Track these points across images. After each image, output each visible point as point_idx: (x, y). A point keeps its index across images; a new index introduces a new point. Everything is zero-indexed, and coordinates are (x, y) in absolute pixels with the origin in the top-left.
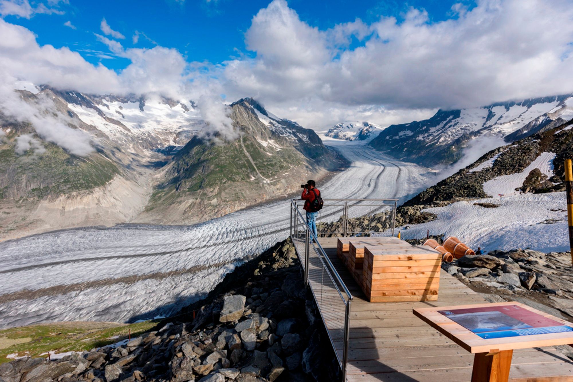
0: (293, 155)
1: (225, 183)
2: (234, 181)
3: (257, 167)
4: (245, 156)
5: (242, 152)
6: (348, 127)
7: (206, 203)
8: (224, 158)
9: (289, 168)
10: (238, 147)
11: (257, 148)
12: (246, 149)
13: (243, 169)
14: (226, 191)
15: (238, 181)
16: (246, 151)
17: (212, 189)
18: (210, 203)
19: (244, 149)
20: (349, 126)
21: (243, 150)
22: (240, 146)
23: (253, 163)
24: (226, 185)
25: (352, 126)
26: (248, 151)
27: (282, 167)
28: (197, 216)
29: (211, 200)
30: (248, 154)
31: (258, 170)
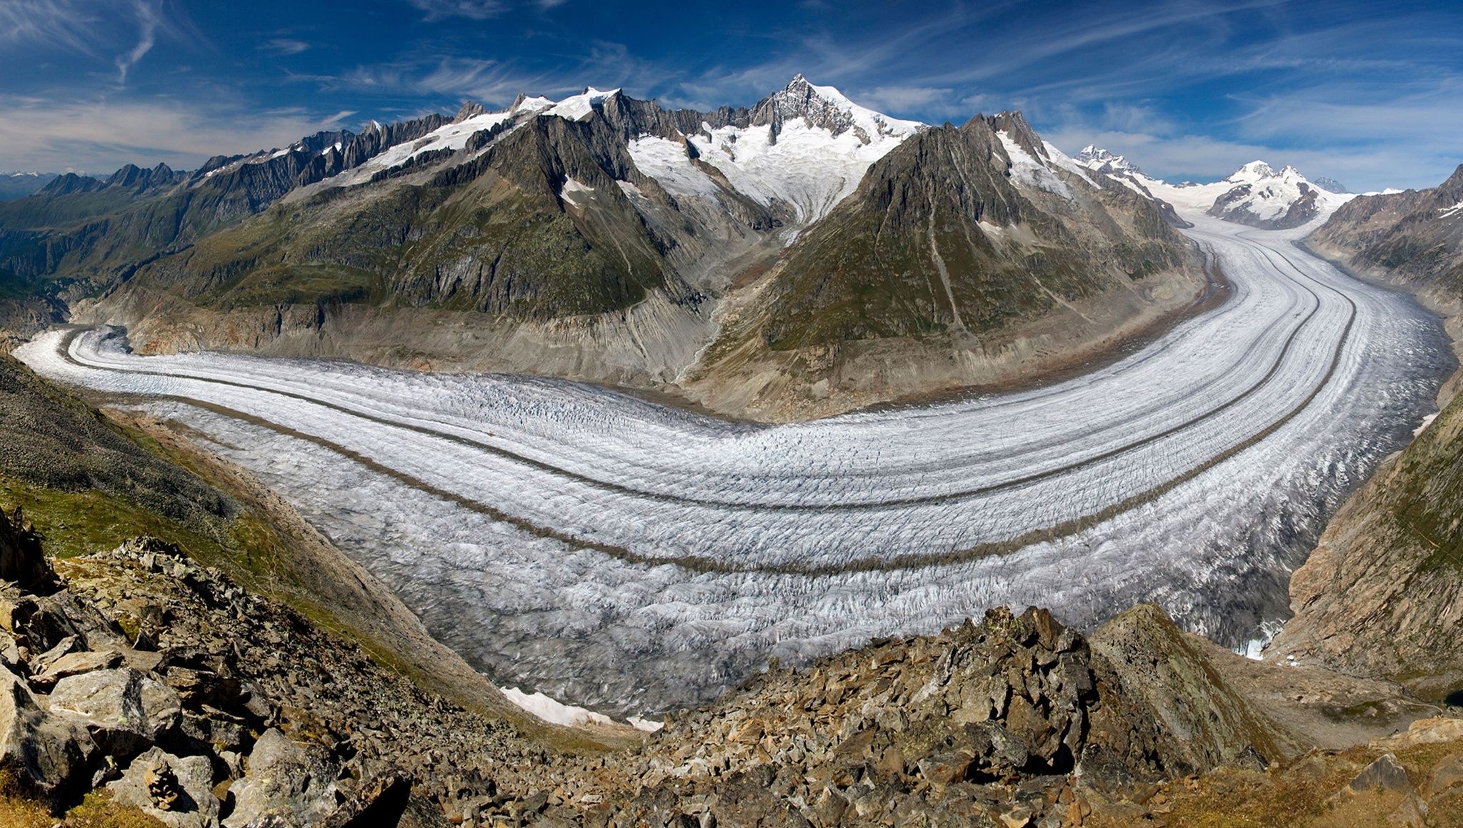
0: (1073, 268)
1: (859, 337)
2: (883, 335)
3: (956, 298)
4: (931, 265)
5: (925, 253)
6: (1261, 193)
7: (798, 388)
9: (1049, 304)
10: (917, 239)
11: (967, 245)
12: (938, 248)
13: (919, 302)
14: (858, 360)
15: (895, 335)
16: (936, 253)
17: (820, 351)
18: (810, 390)
19: (933, 246)
20: (1266, 193)
21: (929, 248)
22: (925, 237)
23: (947, 284)
24: (863, 342)
25: (1271, 192)
26: (940, 253)
27: (1028, 301)
29: (814, 383)
30: (939, 259)
31: (956, 305)
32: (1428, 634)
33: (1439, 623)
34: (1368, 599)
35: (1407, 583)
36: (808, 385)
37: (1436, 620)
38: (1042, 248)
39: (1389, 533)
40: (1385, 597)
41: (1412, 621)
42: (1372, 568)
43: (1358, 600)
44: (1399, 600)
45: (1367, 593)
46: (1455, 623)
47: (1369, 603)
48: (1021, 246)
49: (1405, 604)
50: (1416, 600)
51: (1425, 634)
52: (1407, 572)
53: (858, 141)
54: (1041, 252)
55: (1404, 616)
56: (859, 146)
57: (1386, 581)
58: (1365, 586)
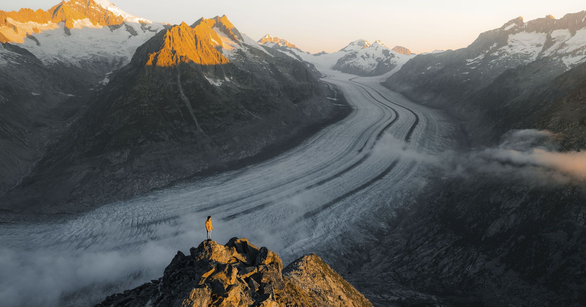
0: (261, 99)
1: (142, 143)
2: (156, 141)
3: (197, 118)
4: (181, 102)
5: (177, 95)
6: (362, 57)
7: (106, 176)
8: (146, 105)
9: (249, 118)
10: (171, 88)
11: (201, 90)
12: (184, 92)
13: (176, 121)
14: (142, 156)
15: (163, 140)
16: (183, 95)
17: (118, 154)
18: (113, 175)
19: (181, 91)
20: (365, 56)
21: (179, 92)
22: (176, 87)
23: (191, 111)
24: (144, 146)
25: (368, 55)
26: (186, 95)
27: (238, 117)
28: (91, 195)
29: (116, 171)
30: (186, 98)
31: (198, 122)
32: (459, 277)
33: (465, 272)
34: (424, 256)
35: (447, 250)
36: (113, 173)
37: (463, 271)
38: (244, 89)
39: (436, 226)
40: (434, 256)
41: (449, 269)
42: (427, 242)
43: (419, 256)
44: (442, 259)
45: (424, 254)
46: (475, 274)
47: (425, 258)
48: (232, 89)
49: (445, 261)
50: (452, 260)
51: (457, 276)
52: (447, 246)
53: (129, 34)
54: (244, 91)
55: (445, 266)
56: (130, 37)
57: (434, 249)
58: (423, 250)
